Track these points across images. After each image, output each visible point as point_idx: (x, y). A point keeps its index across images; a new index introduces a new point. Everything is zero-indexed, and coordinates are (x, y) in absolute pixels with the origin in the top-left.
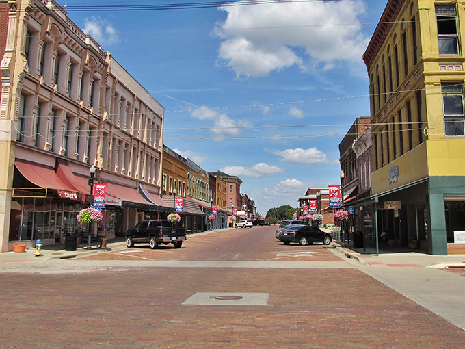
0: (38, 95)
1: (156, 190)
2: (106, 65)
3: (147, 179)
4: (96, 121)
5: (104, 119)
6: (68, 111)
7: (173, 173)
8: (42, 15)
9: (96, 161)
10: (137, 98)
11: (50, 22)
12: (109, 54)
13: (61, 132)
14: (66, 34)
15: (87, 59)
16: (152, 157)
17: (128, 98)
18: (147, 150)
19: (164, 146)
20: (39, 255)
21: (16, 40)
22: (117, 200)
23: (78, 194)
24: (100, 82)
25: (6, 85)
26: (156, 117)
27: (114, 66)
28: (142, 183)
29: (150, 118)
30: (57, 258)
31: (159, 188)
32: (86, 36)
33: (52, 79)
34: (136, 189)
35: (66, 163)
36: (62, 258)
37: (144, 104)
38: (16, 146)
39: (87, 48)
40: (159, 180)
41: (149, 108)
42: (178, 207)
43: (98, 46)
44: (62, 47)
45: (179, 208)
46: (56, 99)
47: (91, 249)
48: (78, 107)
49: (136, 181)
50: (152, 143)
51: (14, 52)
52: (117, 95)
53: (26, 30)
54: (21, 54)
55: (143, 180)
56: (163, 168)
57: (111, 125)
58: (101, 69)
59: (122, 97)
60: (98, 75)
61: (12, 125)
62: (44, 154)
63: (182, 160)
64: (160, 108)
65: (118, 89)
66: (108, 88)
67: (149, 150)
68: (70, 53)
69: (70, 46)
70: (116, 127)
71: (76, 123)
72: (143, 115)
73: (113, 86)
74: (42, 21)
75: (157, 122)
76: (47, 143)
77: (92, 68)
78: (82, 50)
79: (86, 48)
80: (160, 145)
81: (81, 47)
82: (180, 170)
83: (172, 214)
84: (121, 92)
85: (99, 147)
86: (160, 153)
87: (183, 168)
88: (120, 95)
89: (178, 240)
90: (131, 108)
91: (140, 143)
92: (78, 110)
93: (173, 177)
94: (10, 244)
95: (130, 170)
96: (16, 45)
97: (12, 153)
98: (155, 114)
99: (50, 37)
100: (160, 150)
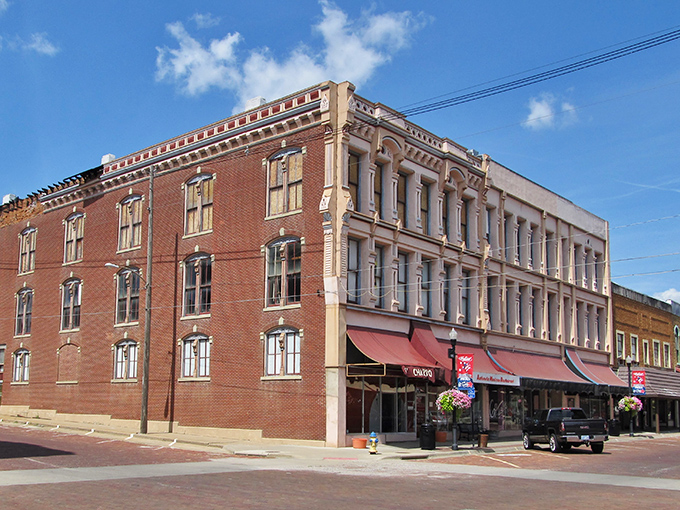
0: (375, 238)
1: (604, 359)
2: (482, 176)
3: (580, 342)
4: (474, 261)
5: (486, 257)
6: (425, 253)
7: (638, 328)
8: (369, 129)
9: (478, 320)
10: (548, 214)
11: (380, 136)
12: (485, 158)
13: (415, 284)
14: (409, 146)
15: (447, 173)
16: (589, 307)
17: (531, 217)
18: (577, 295)
19: (613, 286)
20: (374, 453)
21: (335, 172)
22: (511, 377)
23: (434, 370)
24: (476, 202)
25: (328, 231)
26: (591, 239)
27: (499, 174)
28: (572, 349)
29: (579, 242)
30: (396, 458)
31: (608, 355)
32: (443, 141)
33: (395, 213)
34: (560, 358)
35: (426, 326)
36: (403, 458)
37: (563, 222)
38: (347, 310)
39: (445, 157)
40: (608, 341)
41: (575, 227)
42: (636, 386)
43: (464, 150)
44: (406, 164)
45: (638, 388)
46: (402, 239)
47: (458, 449)
48: (439, 244)
49: (560, 346)
50: (588, 282)
51: (334, 187)
52: (508, 216)
53: (347, 156)
54: (343, 188)
55: (574, 344)
56: (614, 322)
57: (501, 264)
58: (475, 183)
59: (518, 218)
60: (470, 192)
61: (339, 282)
62: (391, 317)
63: (658, 305)
64: (600, 224)
65: (510, 207)
66: (490, 209)
67: (582, 295)
68: (419, 171)
69: (419, 160)
70: (510, 266)
71: (439, 268)
72: (563, 240)
73: (500, 203)
74: (370, 137)
75: (596, 247)
76: (393, 301)
77: (459, 184)
78: (438, 161)
79: (444, 159)
80: (606, 284)
81: (436, 159)
82: (656, 324)
83: (626, 399)
84: (516, 211)
85: (482, 299)
86: (606, 298)
87: (662, 319)
88: (515, 216)
89: (592, 440)
90: (539, 232)
91: (562, 286)
92: (440, 249)
93: (639, 334)
94: (348, 437)
95: (544, 329)
96: (336, 178)
97: (343, 319)
98: (590, 234)
99: (385, 156)
100: (606, 292)
